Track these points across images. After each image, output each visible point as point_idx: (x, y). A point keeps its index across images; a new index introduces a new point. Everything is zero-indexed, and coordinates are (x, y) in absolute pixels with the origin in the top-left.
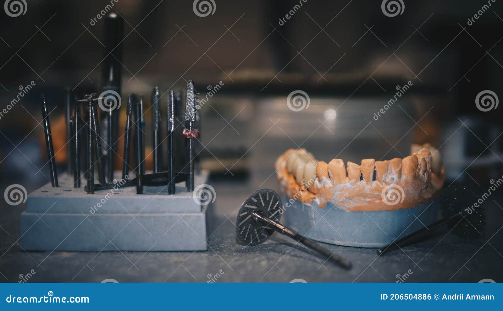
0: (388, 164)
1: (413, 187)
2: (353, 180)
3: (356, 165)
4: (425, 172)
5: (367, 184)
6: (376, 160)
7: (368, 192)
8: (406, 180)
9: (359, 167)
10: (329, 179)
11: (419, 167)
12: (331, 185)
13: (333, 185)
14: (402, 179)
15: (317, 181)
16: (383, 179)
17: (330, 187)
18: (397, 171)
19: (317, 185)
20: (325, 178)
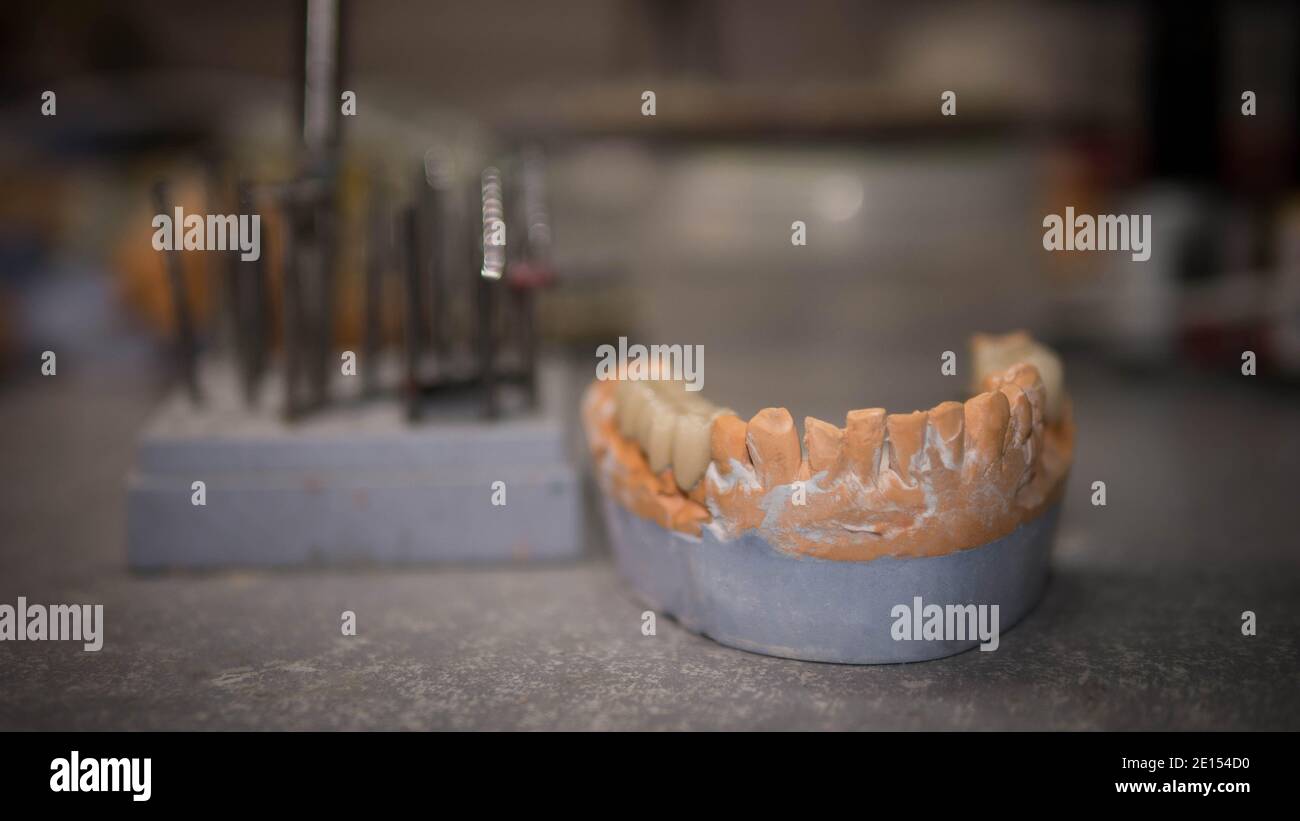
0: (923, 423)
1: (995, 483)
2: (824, 474)
3: (830, 428)
4: (1028, 435)
5: (865, 482)
6: (889, 412)
7: (868, 506)
8: (976, 465)
9: (840, 433)
10: (750, 466)
11: (1012, 421)
12: (757, 486)
13: (764, 487)
14: (964, 465)
15: (712, 472)
16: (912, 468)
17: (754, 493)
18: (950, 443)
19: (714, 486)
20: (737, 465)
